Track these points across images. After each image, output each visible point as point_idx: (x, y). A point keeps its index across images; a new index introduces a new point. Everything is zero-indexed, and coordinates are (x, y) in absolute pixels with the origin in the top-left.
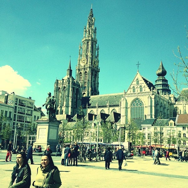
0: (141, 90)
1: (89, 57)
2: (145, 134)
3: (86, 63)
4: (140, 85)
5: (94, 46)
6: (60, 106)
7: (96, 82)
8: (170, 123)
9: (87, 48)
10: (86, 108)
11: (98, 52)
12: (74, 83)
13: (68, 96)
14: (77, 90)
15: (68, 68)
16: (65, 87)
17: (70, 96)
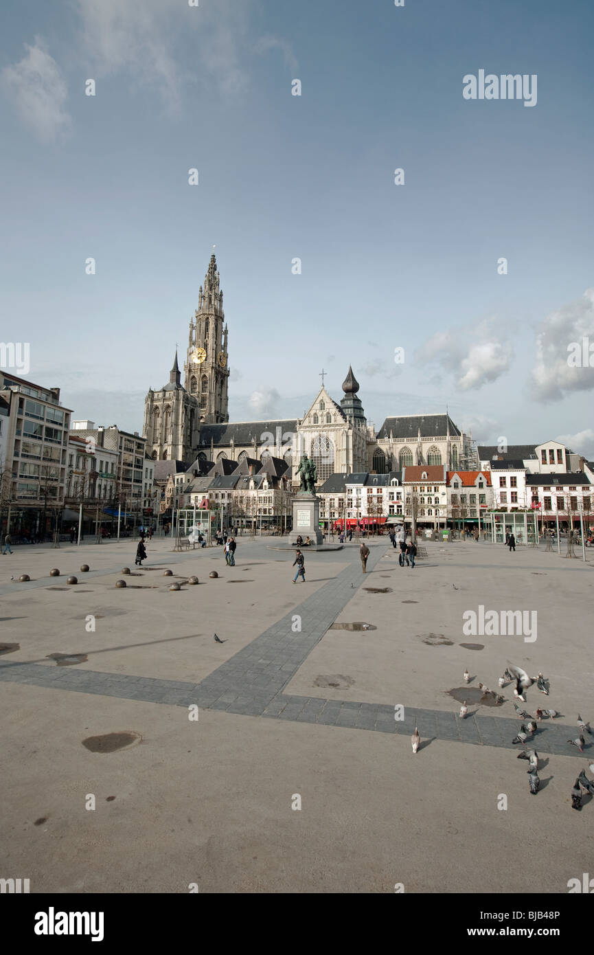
0: (329, 420)
1: (209, 346)
2: (324, 500)
3: (204, 358)
4: (328, 411)
5: (219, 326)
6: (159, 442)
7: (223, 396)
8: (393, 482)
9: (207, 330)
10: (210, 447)
11: (226, 338)
12: (186, 399)
13: (177, 425)
14: (192, 411)
15: (171, 367)
16: (168, 406)
17: (180, 422)
